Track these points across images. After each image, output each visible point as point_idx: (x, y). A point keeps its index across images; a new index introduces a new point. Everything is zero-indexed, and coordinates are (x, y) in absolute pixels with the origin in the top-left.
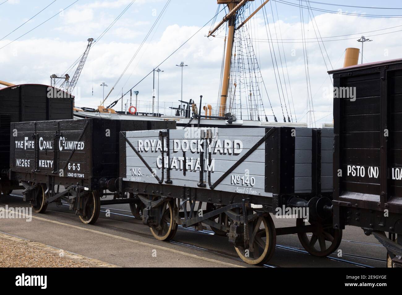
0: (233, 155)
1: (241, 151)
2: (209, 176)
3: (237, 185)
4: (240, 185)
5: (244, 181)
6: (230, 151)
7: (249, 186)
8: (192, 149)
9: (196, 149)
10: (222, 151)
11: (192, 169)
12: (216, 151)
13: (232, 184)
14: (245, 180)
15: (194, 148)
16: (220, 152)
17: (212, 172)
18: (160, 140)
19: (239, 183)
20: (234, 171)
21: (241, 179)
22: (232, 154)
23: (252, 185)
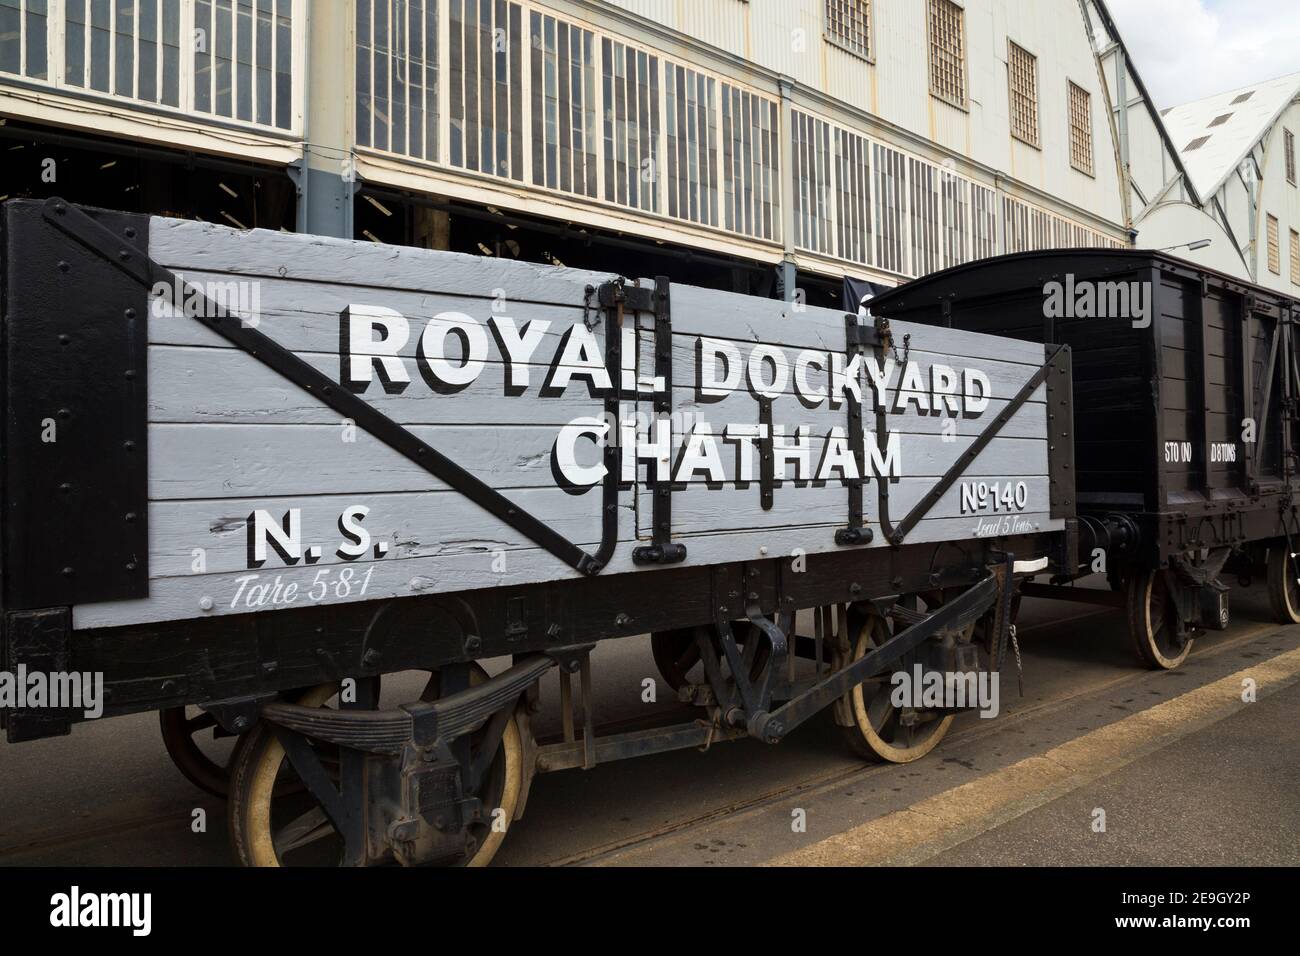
0: (964, 417)
1: (986, 404)
2: (883, 498)
3: (979, 512)
4: (990, 510)
5: (1000, 496)
6: (954, 405)
7: (1014, 509)
8: (804, 388)
9: (823, 391)
10: (924, 404)
11: (805, 474)
12: (902, 403)
13: (963, 512)
14: (1001, 493)
15: (814, 386)
16: (918, 405)
17: (892, 482)
18: (589, 327)
19: (984, 507)
20: (969, 470)
21: (991, 493)
22: (960, 415)
23: (1021, 505)
